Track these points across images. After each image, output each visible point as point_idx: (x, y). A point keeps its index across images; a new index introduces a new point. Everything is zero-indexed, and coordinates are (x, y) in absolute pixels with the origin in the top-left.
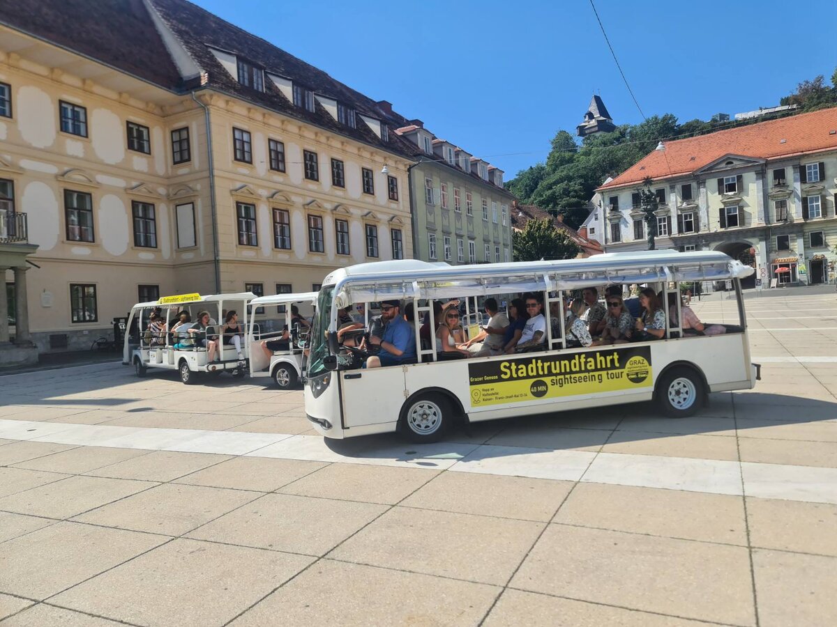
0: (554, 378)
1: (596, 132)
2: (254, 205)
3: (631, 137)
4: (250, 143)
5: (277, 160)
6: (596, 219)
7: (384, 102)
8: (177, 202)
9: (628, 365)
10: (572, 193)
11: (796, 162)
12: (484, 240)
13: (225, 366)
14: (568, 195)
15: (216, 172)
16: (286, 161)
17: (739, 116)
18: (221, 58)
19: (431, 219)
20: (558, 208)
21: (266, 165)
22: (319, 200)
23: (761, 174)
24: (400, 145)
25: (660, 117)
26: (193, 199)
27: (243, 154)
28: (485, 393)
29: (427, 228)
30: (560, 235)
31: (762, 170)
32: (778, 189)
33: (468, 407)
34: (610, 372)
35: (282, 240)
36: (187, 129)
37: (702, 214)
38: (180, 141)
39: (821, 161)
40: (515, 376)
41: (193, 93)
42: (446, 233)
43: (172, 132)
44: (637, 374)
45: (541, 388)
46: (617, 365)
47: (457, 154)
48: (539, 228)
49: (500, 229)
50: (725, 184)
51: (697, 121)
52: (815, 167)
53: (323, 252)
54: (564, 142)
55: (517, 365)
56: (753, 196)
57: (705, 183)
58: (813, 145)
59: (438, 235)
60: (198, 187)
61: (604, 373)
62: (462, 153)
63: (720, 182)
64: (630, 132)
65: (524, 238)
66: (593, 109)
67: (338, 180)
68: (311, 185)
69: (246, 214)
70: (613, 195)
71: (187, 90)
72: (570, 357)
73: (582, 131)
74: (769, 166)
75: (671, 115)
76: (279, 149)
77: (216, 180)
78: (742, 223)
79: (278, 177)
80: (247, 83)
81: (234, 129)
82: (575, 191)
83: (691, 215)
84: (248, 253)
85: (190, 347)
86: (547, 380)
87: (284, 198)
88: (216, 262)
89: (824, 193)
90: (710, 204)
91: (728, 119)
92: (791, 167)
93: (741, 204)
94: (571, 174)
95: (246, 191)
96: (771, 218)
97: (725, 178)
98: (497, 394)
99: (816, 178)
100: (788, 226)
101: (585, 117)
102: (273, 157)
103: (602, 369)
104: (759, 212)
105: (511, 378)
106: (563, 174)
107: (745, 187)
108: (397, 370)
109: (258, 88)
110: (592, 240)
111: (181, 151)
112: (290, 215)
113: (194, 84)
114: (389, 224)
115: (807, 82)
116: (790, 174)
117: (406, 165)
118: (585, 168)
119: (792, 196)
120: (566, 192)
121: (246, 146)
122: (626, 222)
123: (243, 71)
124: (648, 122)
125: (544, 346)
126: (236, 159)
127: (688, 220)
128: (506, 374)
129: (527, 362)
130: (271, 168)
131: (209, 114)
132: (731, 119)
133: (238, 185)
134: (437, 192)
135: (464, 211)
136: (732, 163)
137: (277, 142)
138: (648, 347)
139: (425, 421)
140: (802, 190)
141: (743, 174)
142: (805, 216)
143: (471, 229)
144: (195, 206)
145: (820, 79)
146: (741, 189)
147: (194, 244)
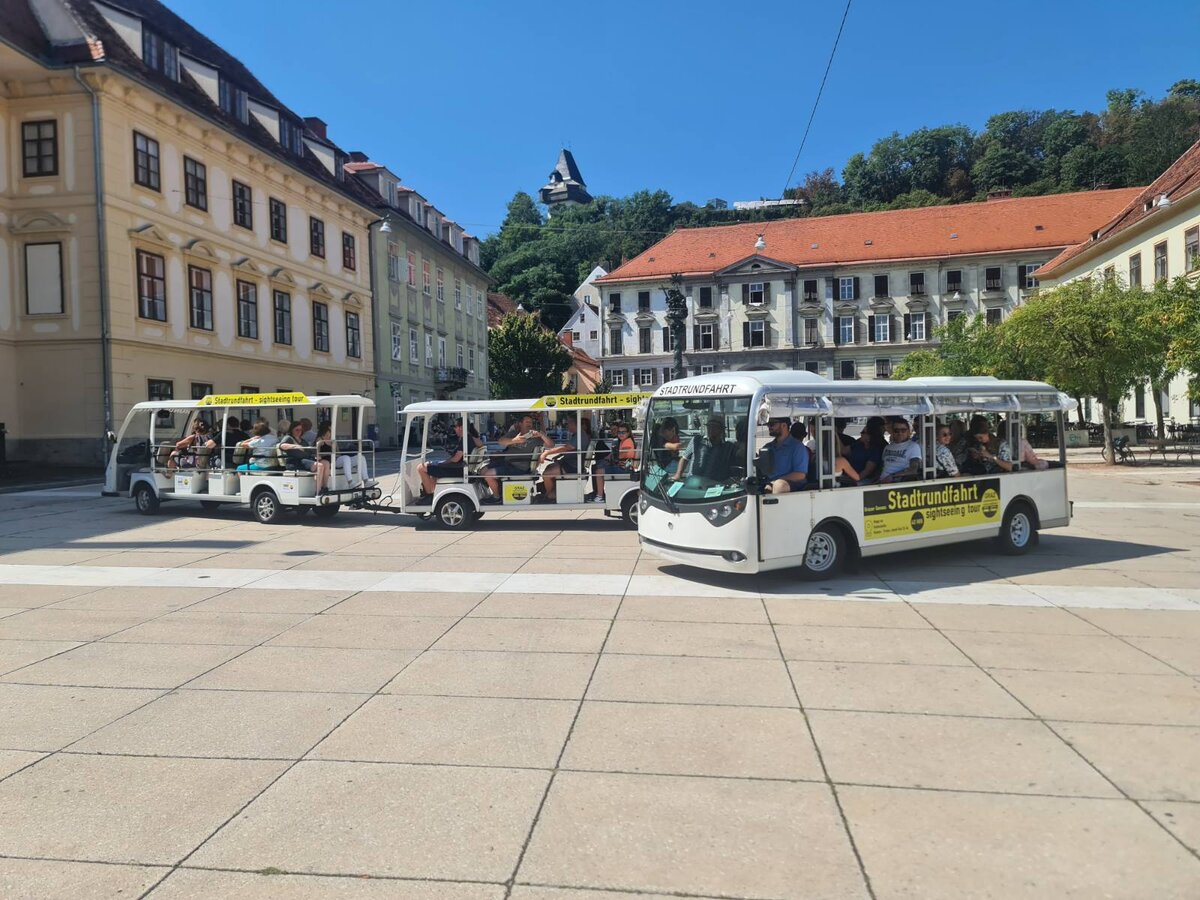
0: (928, 510)
1: (566, 200)
2: (161, 257)
3: (611, 213)
4: (157, 158)
5: (196, 192)
6: (582, 320)
7: (315, 120)
8: (29, 239)
9: (984, 498)
10: (550, 282)
11: (829, 274)
12: (456, 338)
13: (339, 497)
14: (544, 285)
15: (108, 199)
16: (208, 193)
17: (739, 206)
18: (113, 20)
19: (394, 302)
20: (532, 301)
21: (180, 197)
22: (252, 259)
23: (791, 285)
24: (357, 188)
25: (652, 192)
26: (60, 237)
27: (147, 175)
28: (876, 524)
29: (390, 314)
30: (549, 339)
31: (792, 279)
32: (808, 305)
33: (862, 541)
34: (971, 505)
35: (200, 316)
36: (53, 122)
37: (723, 326)
38: (39, 142)
39: (857, 275)
40: (899, 507)
41: (77, 68)
42: (412, 323)
43: (24, 124)
44: (989, 508)
45: (919, 521)
46: (976, 498)
47: (428, 209)
48: (522, 327)
49: (475, 322)
50: (750, 291)
51: (689, 204)
52: (849, 283)
53: (257, 338)
54: (522, 210)
55: (902, 495)
56: (781, 309)
57: (727, 287)
58: (848, 257)
59: (403, 325)
60: (72, 218)
61: (966, 506)
62: (432, 210)
63: (745, 289)
64: (611, 207)
65: (501, 339)
66: (562, 167)
67: (278, 232)
68: (242, 235)
69: (149, 268)
70: (615, 291)
71: (67, 63)
72: (941, 488)
73: (546, 195)
74: (800, 275)
75: (665, 192)
76: (199, 174)
77: (108, 211)
78: (768, 343)
79: (196, 217)
80: (154, 65)
81: (136, 133)
82: (554, 280)
83: (709, 327)
84: (152, 332)
85: (277, 470)
86: (923, 512)
87: (204, 251)
88: (105, 341)
89: (857, 314)
90: (733, 314)
91: (726, 207)
92: (823, 279)
93: (767, 319)
94: (539, 255)
95: (153, 235)
96: (799, 340)
97: (750, 284)
98: (885, 526)
99: (850, 296)
100: (817, 351)
101: (551, 178)
102: (190, 185)
103: (965, 502)
104: (787, 330)
105: (897, 510)
106: (528, 253)
107: (772, 298)
108: (804, 496)
109: (170, 73)
110: (578, 350)
111: (40, 158)
112: (214, 278)
113: (77, 55)
114: (344, 304)
115: (816, 174)
116: (823, 287)
117: (365, 220)
118: (557, 248)
119: (824, 315)
120: (542, 280)
121: (152, 162)
122: (630, 329)
123: (151, 45)
124: (637, 198)
125: (919, 477)
126: (137, 181)
127: (707, 333)
128: (892, 504)
129: (909, 491)
130: (188, 202)
131: (98, 104)
132: (729, 208)
133: (140, 223)
134: (403, 262)
135: (433, 295)
136: (759, 266)
137: (195, 163)
138: (998, 480)
139: (816, 556)
140: (835, 309)
141: (772, 283)
142: (837, 340)
143: (441, 321)
144: (65, 251)
145: (829, 172)
146: (769, 300)
147: (60, 311)
